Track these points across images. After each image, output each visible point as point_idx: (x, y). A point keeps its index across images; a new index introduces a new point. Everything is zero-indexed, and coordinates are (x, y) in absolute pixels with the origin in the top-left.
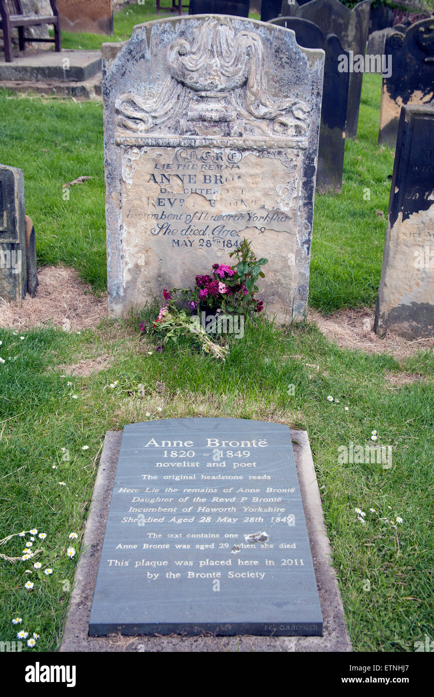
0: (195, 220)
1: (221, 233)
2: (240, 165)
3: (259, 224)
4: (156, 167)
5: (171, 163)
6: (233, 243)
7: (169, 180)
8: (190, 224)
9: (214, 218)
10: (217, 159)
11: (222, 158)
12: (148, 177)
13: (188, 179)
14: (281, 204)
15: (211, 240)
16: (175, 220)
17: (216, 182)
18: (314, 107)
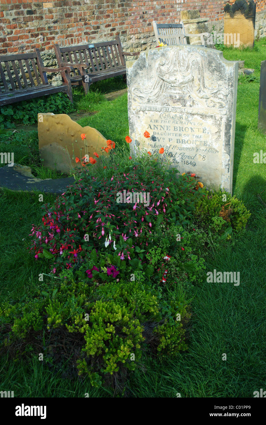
0: (170, 149)
1: (183, 157)
2: (192, 122)
3: (202, 153)
4: (151, 121)
5: (158, 119)
6: (189, 162)
7: (157, 128)
8: (168, 151)
9: (179, 148)
10: (180, 119)
12: (148, 126)
18: (230, 92)
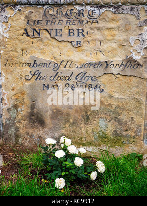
0: (62, 68)
1: (84, 78)
2: (99, 21)
3: (115, 70)
4: (28, 23)
5: (41, 19)
6: (93, 87)
7: (39, 34)
8: (58, 71)
10: (79, 15)
11: (83, 14)
12: (22, 31)
13: (55, 33)
14: (134, 54)
15: (75, 84)
16: (45, 68)
17: (79, 35)
